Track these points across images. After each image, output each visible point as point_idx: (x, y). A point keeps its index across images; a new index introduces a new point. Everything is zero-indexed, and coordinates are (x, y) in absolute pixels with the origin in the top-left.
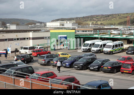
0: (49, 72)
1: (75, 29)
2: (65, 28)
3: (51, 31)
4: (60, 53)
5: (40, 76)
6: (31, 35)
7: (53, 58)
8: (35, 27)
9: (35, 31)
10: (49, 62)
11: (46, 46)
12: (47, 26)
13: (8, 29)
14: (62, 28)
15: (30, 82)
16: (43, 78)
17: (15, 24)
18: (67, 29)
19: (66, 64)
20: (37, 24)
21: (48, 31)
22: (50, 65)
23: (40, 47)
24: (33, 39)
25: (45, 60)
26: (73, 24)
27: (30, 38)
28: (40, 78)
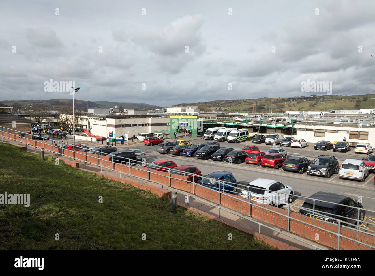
0: (169, 161)
1: (197, 115)
2: (186, 114)
3: (171, 117)
4: (180, 141)
5: (158, 165)
6: (150, 121)
7: (173, 145)
8: (154, 113)
9: (154, 117)
10: (168, 150)
11: (166, 133)
12: (167, 112)
13: (126, 114)
14: (183, 114)
15: (148, 172)
16: (162, 168)
17: (133, 109)
18: (188, 115)
19: (187, 153)
20: (156, 109)
21: (168, 117)
22: (169, 154)
23: (159, 134)
24: (152, 125)
25: (164, 148)
26: (195, 110)
27: (148, 124)
28: (158, 167)
